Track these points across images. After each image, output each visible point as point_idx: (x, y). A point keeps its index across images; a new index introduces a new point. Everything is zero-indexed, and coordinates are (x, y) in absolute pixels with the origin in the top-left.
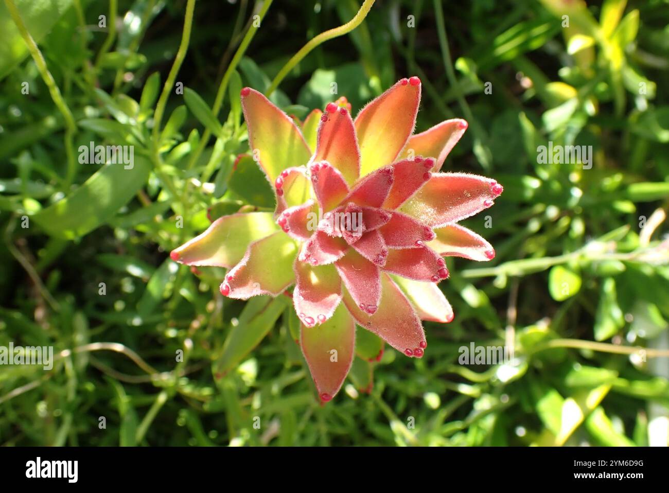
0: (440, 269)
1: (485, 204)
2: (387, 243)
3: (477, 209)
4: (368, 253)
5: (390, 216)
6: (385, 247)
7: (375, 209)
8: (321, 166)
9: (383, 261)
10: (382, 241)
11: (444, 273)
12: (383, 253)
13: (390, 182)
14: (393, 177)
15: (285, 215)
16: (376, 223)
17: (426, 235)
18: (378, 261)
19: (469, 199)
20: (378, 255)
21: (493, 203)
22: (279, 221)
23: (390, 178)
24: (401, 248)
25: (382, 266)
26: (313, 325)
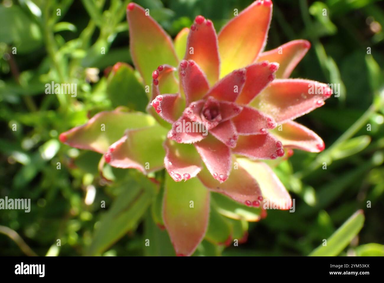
0: (278, 149)
1: (317, 104)
2: (238, 131)
3: (311, 107)
4: (223, 137)
5: (241, 109)
6: (236, 133)
7: (230, 103)
8: (188, 63)
9: (234, 143)
10: (234, 128)
11: (281, 152)
12: (234, 137)
13: (242, 81)
14: (245, 78)
15: (158, 99)
16: (230, 114)
17: (269, 124)
18: (229, 143)
19: (305, 100)
20: (230, 139)
21: (323, 103)
22: (153, 103)
23: (243, 78)
24: (248, 134)
25: (232, 147)
26: (180, 180)
